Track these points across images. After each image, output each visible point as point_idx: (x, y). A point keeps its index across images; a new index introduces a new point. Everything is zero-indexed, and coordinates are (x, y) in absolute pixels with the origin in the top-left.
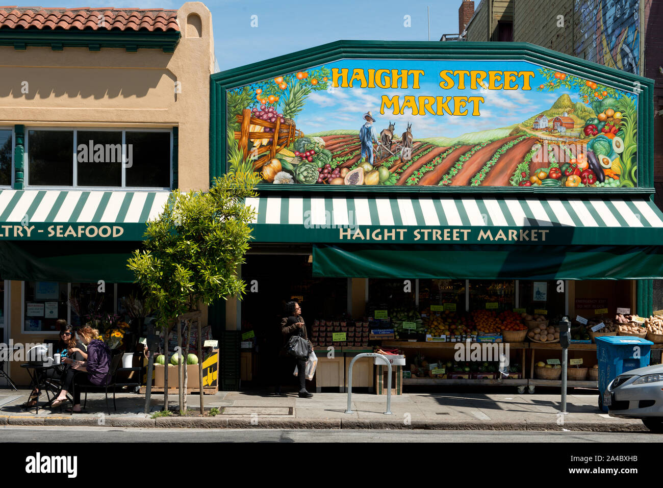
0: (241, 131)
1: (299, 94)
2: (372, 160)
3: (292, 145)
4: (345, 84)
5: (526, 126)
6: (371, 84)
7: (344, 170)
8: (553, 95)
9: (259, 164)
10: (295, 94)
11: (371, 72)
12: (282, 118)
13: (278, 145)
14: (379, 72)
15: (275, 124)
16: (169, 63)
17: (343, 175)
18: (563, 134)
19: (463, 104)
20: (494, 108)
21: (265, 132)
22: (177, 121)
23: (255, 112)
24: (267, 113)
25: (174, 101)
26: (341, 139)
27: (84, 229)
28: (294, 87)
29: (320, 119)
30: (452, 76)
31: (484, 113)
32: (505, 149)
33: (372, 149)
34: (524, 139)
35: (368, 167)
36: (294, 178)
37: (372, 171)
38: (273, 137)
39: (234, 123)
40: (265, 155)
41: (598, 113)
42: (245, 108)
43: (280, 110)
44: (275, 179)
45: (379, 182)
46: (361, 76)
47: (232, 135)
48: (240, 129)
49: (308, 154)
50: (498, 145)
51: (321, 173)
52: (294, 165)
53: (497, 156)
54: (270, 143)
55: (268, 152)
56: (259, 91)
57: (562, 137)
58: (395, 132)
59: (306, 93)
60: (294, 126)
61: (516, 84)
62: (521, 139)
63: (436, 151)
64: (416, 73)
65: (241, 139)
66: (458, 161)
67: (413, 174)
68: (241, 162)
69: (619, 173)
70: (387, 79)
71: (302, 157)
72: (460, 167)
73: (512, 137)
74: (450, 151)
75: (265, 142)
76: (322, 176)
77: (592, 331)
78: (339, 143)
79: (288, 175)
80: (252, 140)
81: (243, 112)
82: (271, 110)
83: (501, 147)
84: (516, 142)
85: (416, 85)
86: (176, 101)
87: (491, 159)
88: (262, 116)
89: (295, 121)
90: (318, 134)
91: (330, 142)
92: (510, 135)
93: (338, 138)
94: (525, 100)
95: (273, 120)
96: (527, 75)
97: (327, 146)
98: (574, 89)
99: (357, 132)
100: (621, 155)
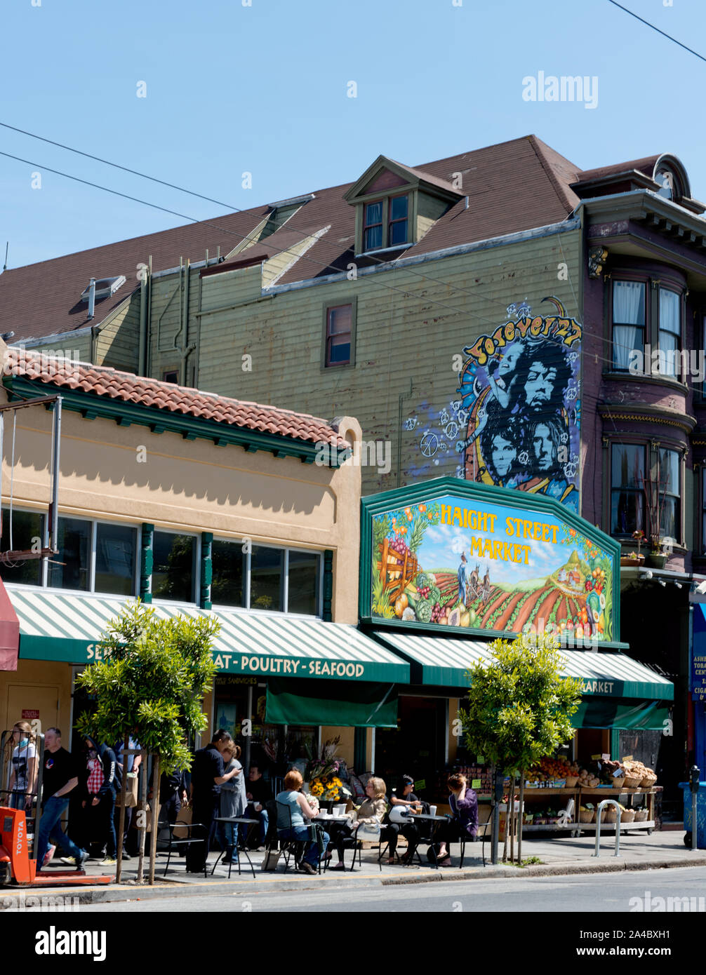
0: (381, 561)
1: (420, 527)
2: (465, 602)
3: (415, 580)
4: (449, 522)
5: (554, 578)
6: (465, 526)
7: (448, 609)
8: (569, 550)
9: (393, 598)
10: (418, 527)
11: (465, 511)
12: (409, 551)
13: (407, 579)
14: (470, 513)
15: (404, 556)
16: (332, 480)
17: (447, 615)
18: (574, 588)
19: (519, 551)
20: (537, 558)
21: (398, 564)
22: (336, 545)
23: (391, 542)
24: (399, 544)
25: (333, 521)
26: (446, 578)
27: (335, 667)
28: (417, 519)
29: (433, 555)
30: (514, 524)
31: (531, 563)
32: (543, 597)
33: (465, 590)
34: (553, 590)
35: (462, 608)
36: (416, 615)
37: (465, 613)
38: (403, 571)
39: (378, 552)
40: (397, 589)
41: (593, 570)
42: (384, 537)
43: (408, 542)
44: (403, 614)
45: (470, 624)
46: (459, 516)
47: (375, 564)
48: (381, 560)
49: (425, 590)
50: (538, 594)
51: (433, 611)
52: (416, 601)
53: (538, 605)
54: (401, 577)
55: (399, 586)
56: (394, 520)
57: (573, 590)
58: (479, 574)
59: (424, 527)
60: (416, 561)
61: (548, 537)
62: (551, 589)
63: (504, 596)
64: (492, 516)
65: (381, 570)
66: (516, 607)
67: (489, 617)
68: (381, 594)
69: (603, 628)
70: (475, 519)
71: (421, 593)
72: (517, 614)
73: (546, 588)
74: (512, 597)
75: (398, 574)
76: (434, 614)
77: (613, 776)
78: (445, 581)
79: (412, 611)
80: (389, 572)
81: (383, 541)
82: (402, 542)
83: (540, 597)
84: (549, 592)
85: (492, 529)
86: (335, 522)
87: (534, 608)
88: (396, 547)
89: (418, 556)
90: (432, 571)
91: (440, 580)
92: (546, 585)
93: (445, 576)
94: (553, 553)
95: (403, 552)
96: (555, 528)
97: (437, 584)
98: (580, 545)
99: (456, 572)
100: (604, 610)
